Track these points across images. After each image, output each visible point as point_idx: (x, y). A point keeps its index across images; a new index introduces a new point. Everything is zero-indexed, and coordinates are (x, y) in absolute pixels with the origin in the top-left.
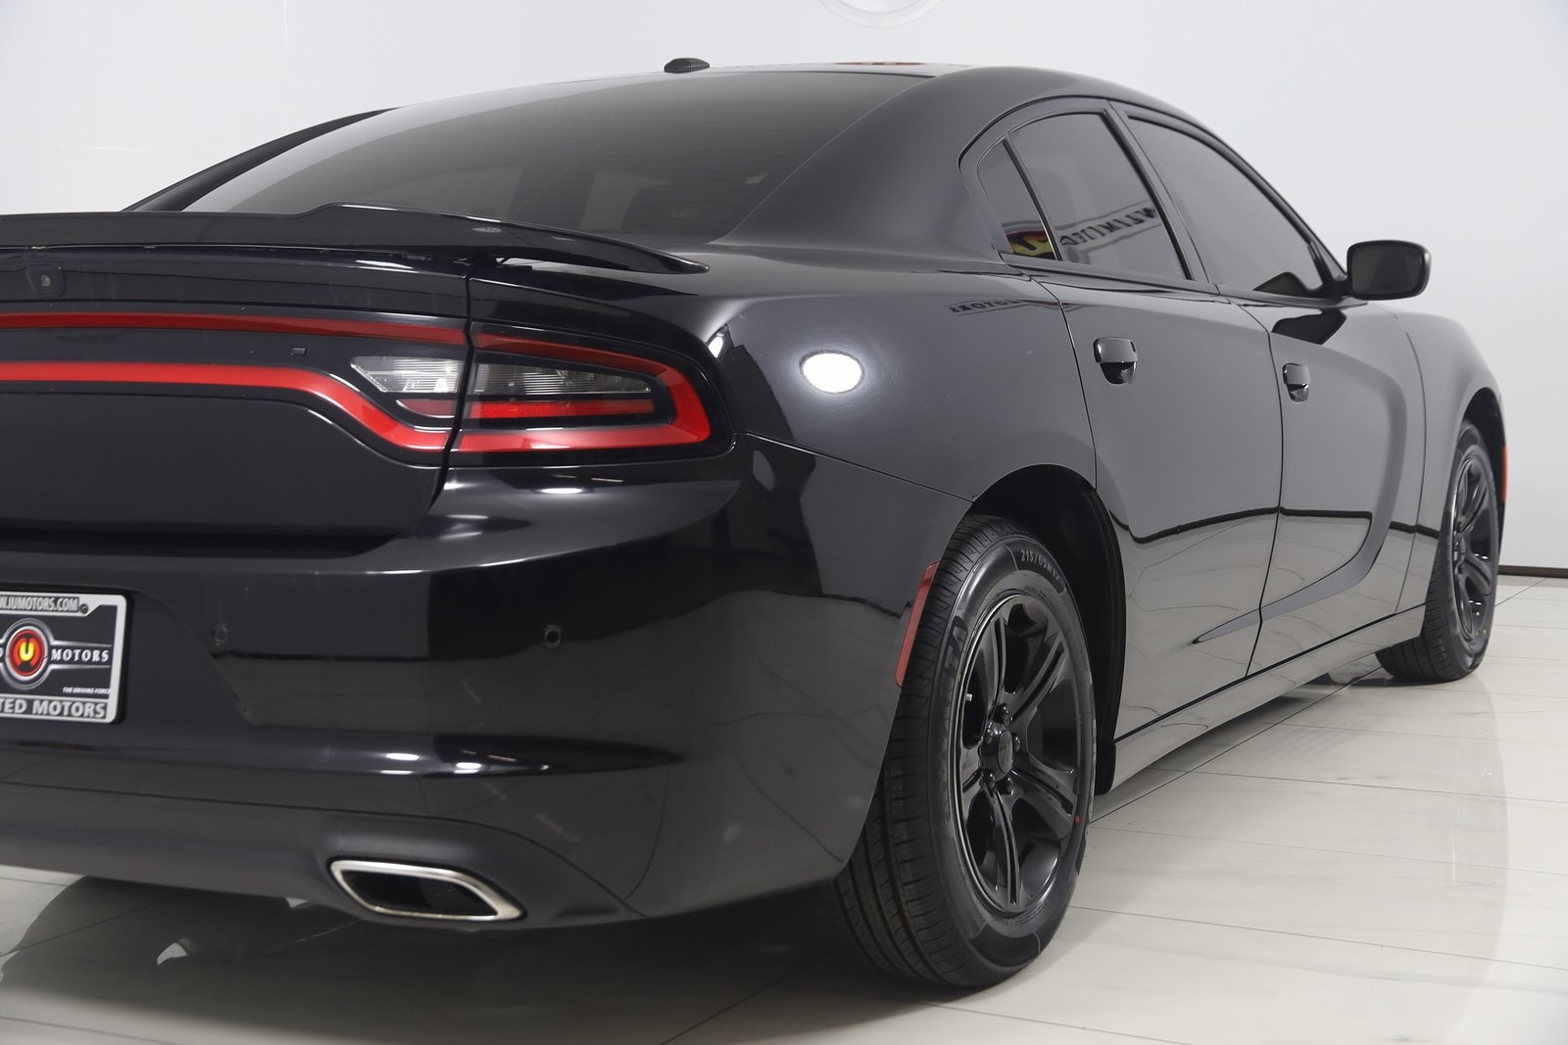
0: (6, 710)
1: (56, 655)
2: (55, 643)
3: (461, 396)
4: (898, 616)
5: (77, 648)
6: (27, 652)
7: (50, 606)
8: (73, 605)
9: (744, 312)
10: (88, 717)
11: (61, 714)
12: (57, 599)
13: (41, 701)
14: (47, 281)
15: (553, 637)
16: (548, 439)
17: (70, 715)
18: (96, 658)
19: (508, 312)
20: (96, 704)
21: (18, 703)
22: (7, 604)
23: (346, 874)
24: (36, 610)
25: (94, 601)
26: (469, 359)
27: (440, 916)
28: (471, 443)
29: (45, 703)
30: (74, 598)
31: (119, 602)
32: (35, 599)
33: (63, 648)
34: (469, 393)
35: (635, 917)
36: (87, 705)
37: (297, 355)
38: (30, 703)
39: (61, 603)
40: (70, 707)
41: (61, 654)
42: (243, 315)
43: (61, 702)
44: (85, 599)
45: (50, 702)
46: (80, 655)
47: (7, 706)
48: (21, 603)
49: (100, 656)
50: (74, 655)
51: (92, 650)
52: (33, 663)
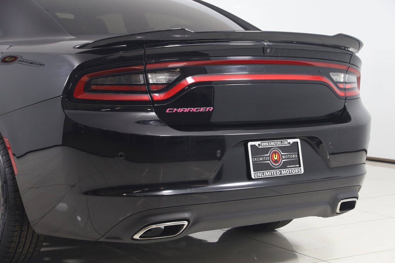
0: (275, 174)
1: (284, 157)
2: (282, 154)
5: (289, 154)
6: (276, 157)
7: (280, 144)
10: (297, 173)
11: (290, 173)
13: (283, 170)
17: (292, 173)
18: (294, 157)
20: (298, 169)
21: (277, 172)
22: (268, 144)
24: (277, 145)
25: (291, 141)
29: (285, 171)
30: (286, 141)
31: (298, 140)
32: (276, 142)
33: (285, 155)
36: (296, 170)
38: (281, 171)
39: (283, 142)
40: (291, 171)
43: (289, 170)
44: (289, 141)
45: (286, 170)
46: (290, 156)
47: (275, 173)
48: (272, 144)
49: (295, 156)
50: (288, 156)
51: (292, 154)
52: (278, 160)
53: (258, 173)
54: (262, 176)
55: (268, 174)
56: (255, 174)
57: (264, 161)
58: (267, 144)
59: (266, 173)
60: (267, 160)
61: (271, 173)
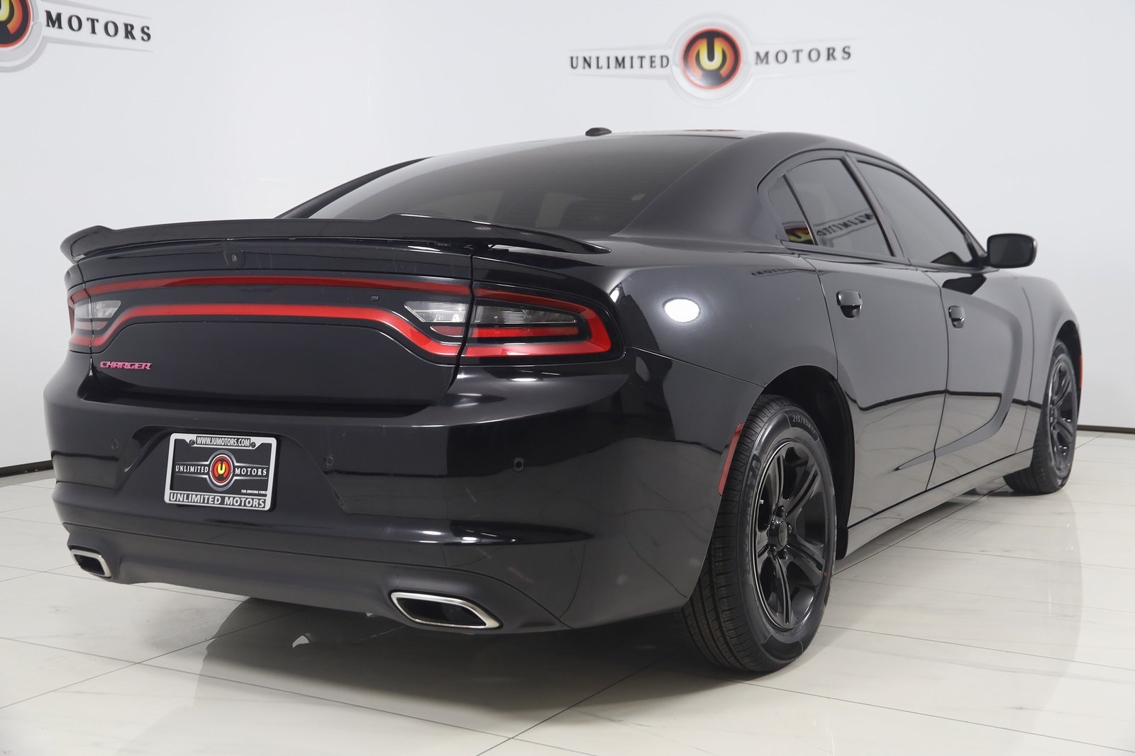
0: (210, 502)
1: (238, 471)
2: (236, 464)
3: (467, 324)
4: (720, 453)
5: (249, 468)
6: (221, 469)
7: (234, 443)
8: (247, 443)
9: (631, 276)
10: (255, 507)
11: (240, 505)
12: (238, 439)
13: (229, 498)
14: (235, 258)
15: (519, 465)
16: (516, 350)
17: (245, 505)
18: (260, 473)
19: (495, 276)
20: (259, 500)
21: (216, 498)
22: (211, 442)
23: (399, 600)
24: (227, 445)
25: (258, 441)
26: (472, 303)
27: (453, 625)
28: (472, 352)
29: (231, 499)
30: (248, 439)
31: (273, 441)
32: (226, 439)
33: (241, 467)
34: (472, 322)
35: (565, 628)
36: (255, 500)
37: (374, 300)
38: (223, 498)
39: (241, 442)
40: (245, 501)
41: (240, 471)
42: (344, 277)
43: (240, 498)
44: (254, 439)
45: (234, 498)
46: (251, 471)
47: (210, 500)
48: (219, 441)
49: (262, 472)
50: (247, 471)
51: (257, 468)
52: (225, 476)
53: (179, 495)
54: (185, 500)
55: (196, 498)
56: (172, 494)
57: (197, 473)
58: (209, 440)
59: (194, 496)
60: (204, 474)
61: (204, 499)
